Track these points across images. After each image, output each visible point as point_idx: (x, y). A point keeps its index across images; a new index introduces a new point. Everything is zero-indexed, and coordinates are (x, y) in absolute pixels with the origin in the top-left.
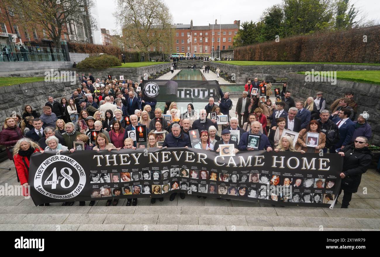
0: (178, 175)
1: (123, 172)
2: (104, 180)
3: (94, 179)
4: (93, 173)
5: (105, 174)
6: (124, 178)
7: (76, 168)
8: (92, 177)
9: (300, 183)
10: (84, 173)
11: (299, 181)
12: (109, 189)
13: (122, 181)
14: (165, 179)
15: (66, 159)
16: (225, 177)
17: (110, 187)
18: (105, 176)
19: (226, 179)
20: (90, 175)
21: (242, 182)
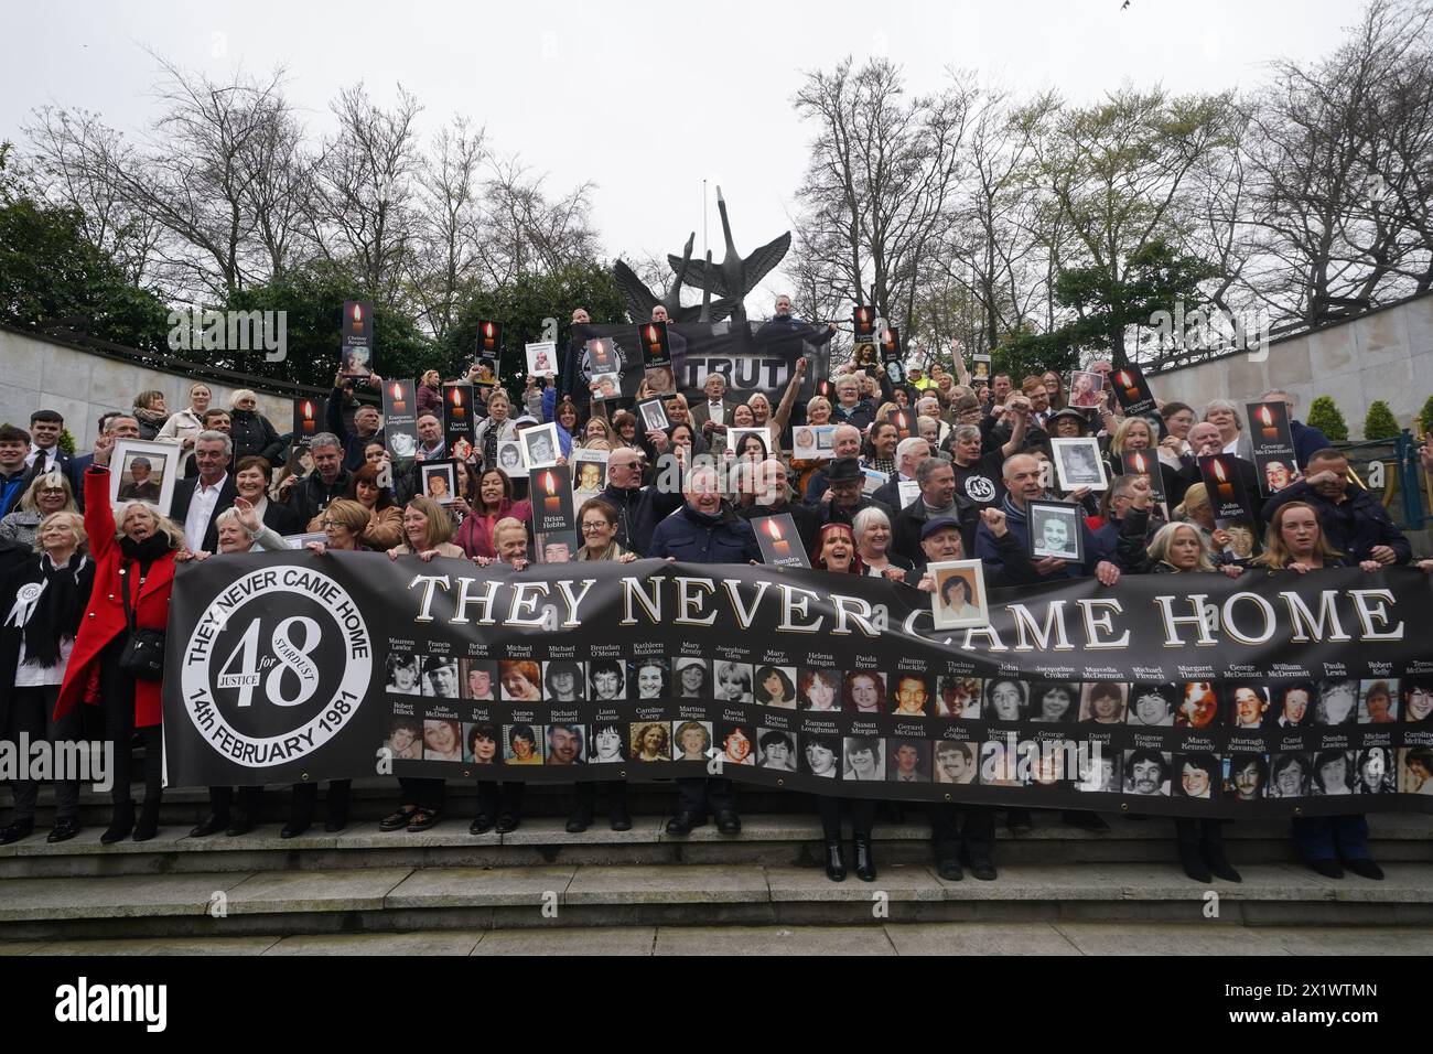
0: (746, 698)
1: (512, 658)
2: (437, 685)
3: (399, 674)
4: (397, 648)
5: (443, 659)
6: (512, 684)
7: (341, 623)
8: (393, 666)
9: (1304, 707)
10: (368, 644)
11: (1297, 698)
12: (454, 727)
13: (506, 696)
14: (686, 695)
15: (304, 580)
16: (962, 697)
17: (456, 716)
18: (442, 669)
19: (971, 705)
20: (387, 655)
21: (1045, 719)
